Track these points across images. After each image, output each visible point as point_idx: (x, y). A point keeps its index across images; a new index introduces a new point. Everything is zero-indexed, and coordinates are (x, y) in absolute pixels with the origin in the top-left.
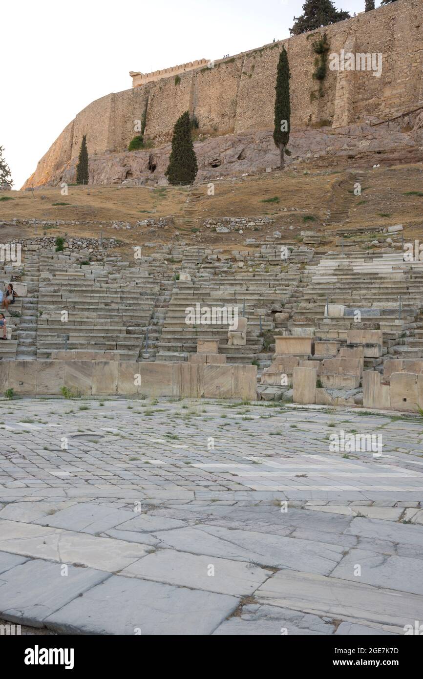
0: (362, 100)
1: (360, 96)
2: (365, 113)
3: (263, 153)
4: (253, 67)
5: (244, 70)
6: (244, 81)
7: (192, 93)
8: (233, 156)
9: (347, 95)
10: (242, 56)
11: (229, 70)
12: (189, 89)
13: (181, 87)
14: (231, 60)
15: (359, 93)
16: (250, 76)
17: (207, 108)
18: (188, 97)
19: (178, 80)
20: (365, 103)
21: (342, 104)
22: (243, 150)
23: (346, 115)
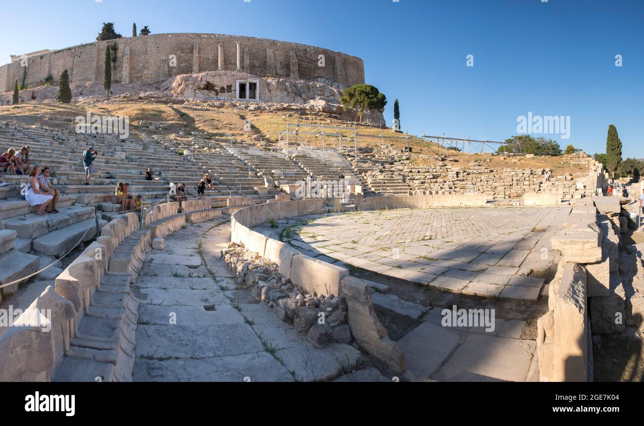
0: (134, 73)
1: (133, 72)
2: (135, 79)
3: (91, 93)
4: (81, 53)
5: (76, 54)
6: (77, 59)
7: (49, 63)
8: (77, 93)
9: (128, 71)
10: (75, 48)
11: (69, 53)
12: (48, 61)
13: (43, 60)
14: (70, 49)
15: (132, 71)
16: (80, 57)
17: (57, 70)
18: (47, 65)
19: (42, 57)
20: (135, 75)
21: (126, 74)
22: (82, 91)
23: (128, 79)
